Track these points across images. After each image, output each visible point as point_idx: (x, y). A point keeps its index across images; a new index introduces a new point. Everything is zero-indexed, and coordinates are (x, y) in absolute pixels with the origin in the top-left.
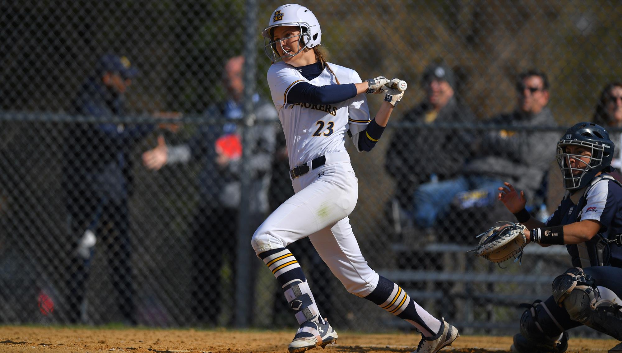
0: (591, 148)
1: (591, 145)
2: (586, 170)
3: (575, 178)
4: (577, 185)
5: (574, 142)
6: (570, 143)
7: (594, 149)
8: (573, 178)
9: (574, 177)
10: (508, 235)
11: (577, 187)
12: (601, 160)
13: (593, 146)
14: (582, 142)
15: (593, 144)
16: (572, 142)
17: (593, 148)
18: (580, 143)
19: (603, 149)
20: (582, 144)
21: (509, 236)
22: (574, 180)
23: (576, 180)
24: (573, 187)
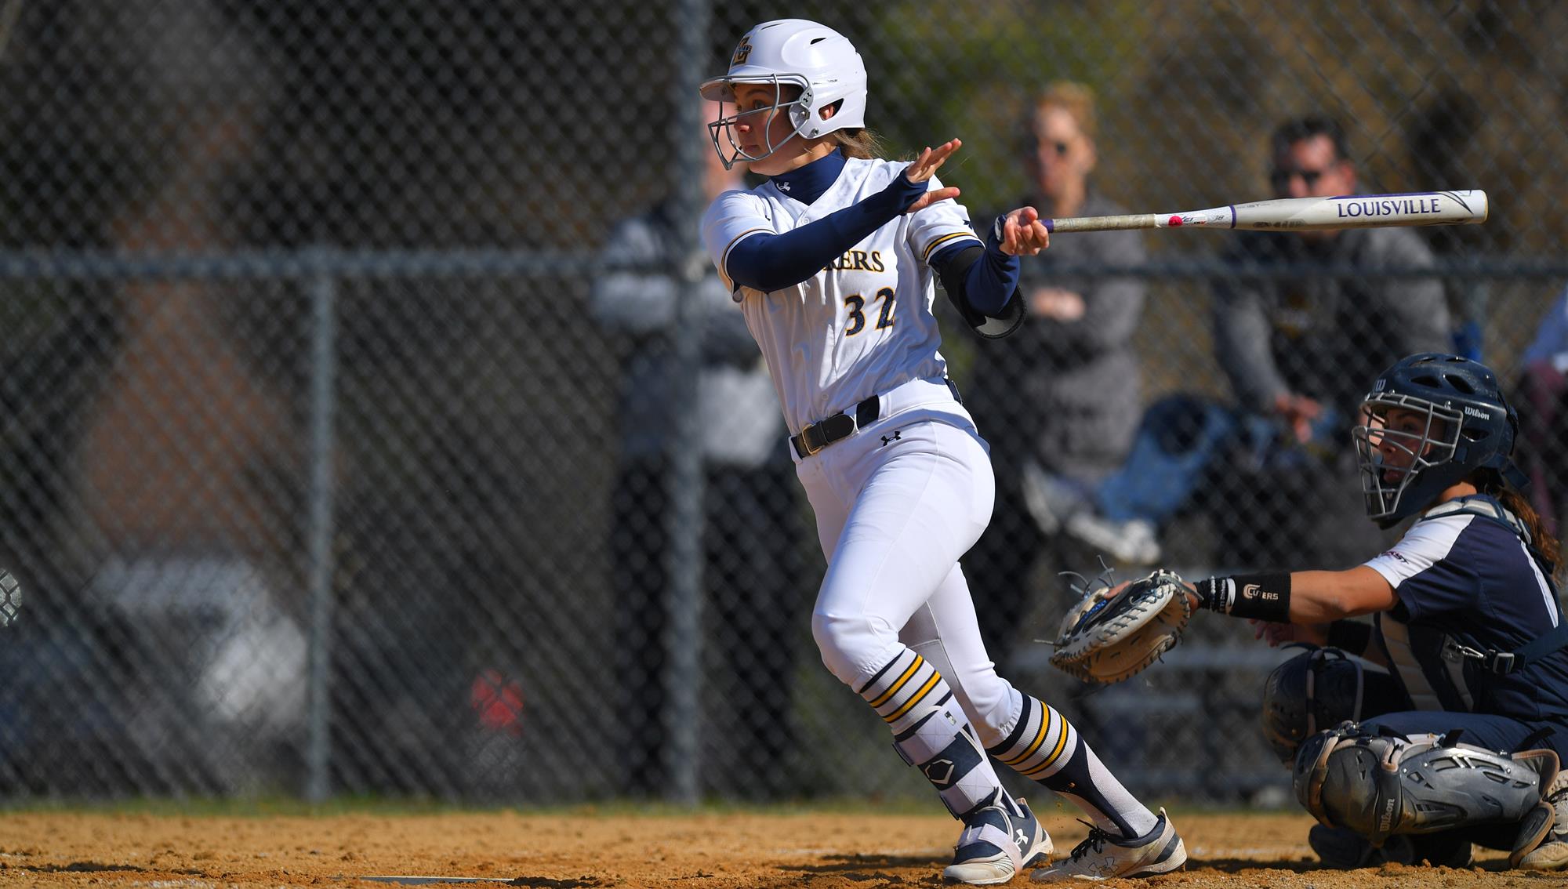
0: (1426, 415)
1: (1428, 407)
2: (1412, 471)
3: (1384, 490)
4: (1389, 507)
5: (1387, 398)
6: (1378, 399)
7: (1433, 416)
8: (1380, 491)
9: (1381, 488)
10: (1152, 598)
11: (1389, 513)
12: (1454, 446)
13: (1434, 410)
14: (1406, 397)
15: (1432, 405)
16: (1383, 398)
17: (1432, 412)
18: (1399, 399)
19: (1461, 420)
20: (1405, 402)
21: (1155, 601)
22: (1384, 495)
23: (1387, 496)
24: (1381, 512)
